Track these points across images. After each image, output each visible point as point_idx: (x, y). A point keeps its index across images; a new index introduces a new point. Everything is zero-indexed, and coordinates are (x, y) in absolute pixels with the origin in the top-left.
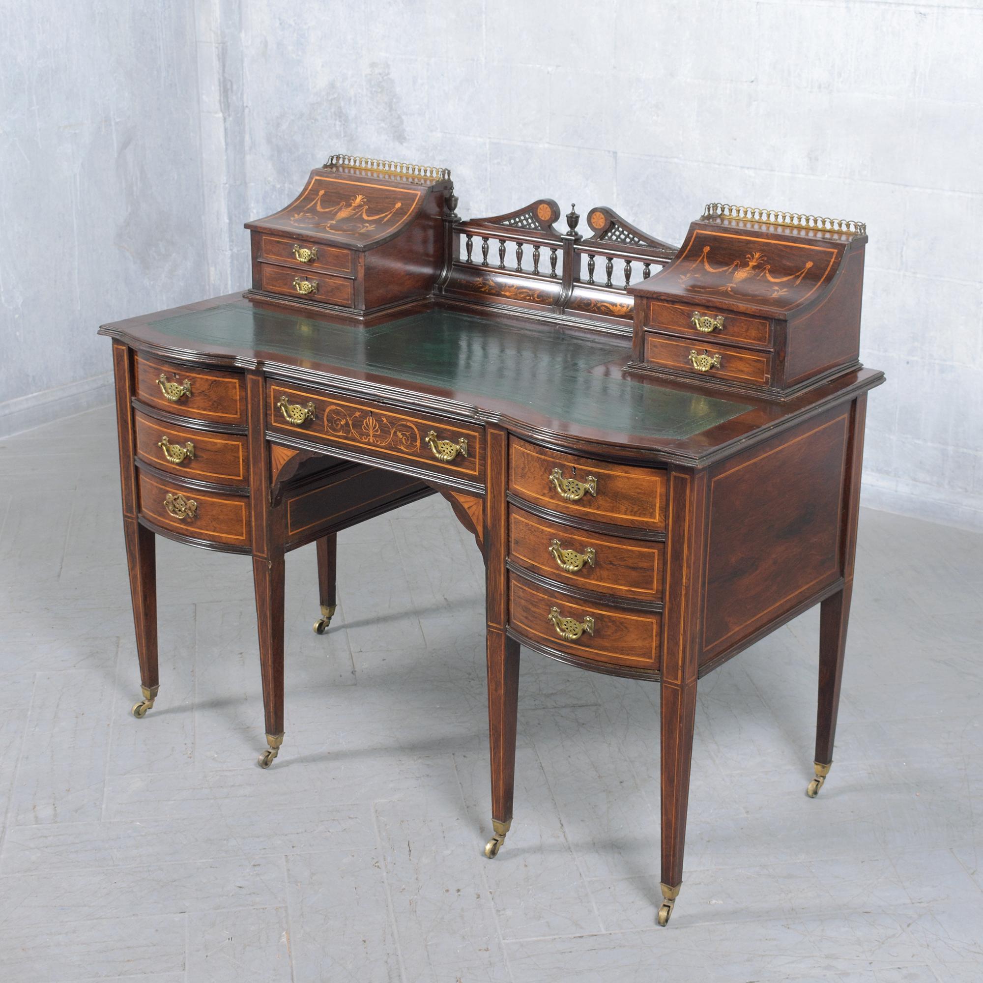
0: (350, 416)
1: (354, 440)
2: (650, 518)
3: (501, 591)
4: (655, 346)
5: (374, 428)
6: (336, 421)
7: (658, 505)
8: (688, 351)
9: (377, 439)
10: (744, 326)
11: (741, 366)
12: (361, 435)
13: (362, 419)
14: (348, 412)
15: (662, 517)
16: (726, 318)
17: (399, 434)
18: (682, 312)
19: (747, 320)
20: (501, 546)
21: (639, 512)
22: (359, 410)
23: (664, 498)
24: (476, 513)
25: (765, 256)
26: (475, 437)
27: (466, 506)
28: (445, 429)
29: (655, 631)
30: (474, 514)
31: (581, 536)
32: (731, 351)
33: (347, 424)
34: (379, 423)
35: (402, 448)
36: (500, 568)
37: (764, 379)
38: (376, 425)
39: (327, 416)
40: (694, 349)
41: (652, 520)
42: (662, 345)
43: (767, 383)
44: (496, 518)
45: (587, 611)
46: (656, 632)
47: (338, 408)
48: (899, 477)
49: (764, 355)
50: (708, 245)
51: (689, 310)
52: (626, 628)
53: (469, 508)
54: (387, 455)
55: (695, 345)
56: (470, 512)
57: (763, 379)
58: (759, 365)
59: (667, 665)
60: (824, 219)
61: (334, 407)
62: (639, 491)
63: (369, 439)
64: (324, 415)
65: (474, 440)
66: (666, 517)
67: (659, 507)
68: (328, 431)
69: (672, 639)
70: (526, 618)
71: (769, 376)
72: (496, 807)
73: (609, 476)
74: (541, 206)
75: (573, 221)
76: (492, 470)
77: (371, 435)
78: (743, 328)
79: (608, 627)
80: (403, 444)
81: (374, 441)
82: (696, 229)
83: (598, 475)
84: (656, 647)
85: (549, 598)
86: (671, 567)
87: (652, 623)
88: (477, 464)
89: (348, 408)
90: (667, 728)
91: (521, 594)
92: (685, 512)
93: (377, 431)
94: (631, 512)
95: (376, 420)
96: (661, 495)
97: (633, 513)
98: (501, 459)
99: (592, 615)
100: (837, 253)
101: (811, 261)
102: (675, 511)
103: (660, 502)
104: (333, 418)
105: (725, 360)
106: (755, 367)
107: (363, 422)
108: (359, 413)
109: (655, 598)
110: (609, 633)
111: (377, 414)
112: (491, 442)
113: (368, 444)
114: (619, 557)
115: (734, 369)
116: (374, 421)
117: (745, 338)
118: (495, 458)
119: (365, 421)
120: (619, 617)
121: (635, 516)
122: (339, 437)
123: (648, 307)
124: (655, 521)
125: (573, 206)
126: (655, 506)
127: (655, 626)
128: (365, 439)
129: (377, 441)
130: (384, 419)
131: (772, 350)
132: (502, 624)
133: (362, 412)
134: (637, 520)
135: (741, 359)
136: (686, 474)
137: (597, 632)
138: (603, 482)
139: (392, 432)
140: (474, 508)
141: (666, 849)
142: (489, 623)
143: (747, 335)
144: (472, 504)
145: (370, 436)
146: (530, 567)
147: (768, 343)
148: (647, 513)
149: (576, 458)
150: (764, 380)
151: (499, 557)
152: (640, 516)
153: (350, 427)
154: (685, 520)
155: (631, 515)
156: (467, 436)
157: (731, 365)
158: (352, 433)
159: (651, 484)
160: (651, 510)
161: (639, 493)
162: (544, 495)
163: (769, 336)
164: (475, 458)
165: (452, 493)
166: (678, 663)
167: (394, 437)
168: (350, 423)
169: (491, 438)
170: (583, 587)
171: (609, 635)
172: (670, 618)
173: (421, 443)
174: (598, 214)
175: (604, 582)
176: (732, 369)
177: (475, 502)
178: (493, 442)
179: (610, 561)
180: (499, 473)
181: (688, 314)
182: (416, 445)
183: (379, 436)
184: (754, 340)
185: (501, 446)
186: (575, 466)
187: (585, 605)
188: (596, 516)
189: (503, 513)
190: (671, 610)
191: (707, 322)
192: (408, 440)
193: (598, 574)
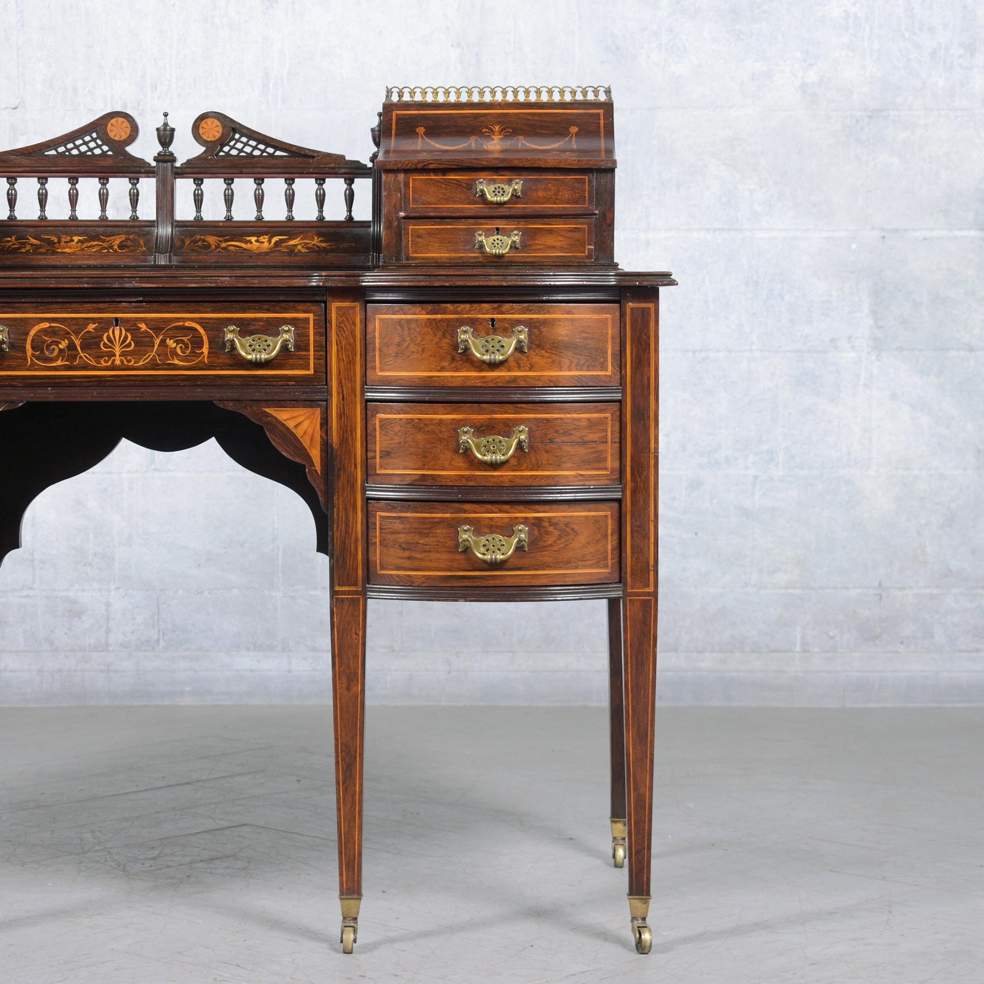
0: (77, 333)
1: (86, 367)
2: (601, 370)
3: (356, 534)
4: (419, 237)
5: (124, 341)
6: (49, 346)
7: (609, 352)
8: (471, 233)
9: (129, 358)
10: (552, 188)
11: (551, 241)
12: (98, 357)
13: (100, 333)
14: (73, 328)
15: (617, 369)
16: (525, 181)
17: (171, 343)
18: (458, 183)
19: (555, 179)
20: (356, 467)
21: (586, 365)
22: (94, 320)
23: (618, 341)
24: (310, 431)
25: (508, 127)
26: (307, 320)
27: (291, 424)
28: (255, 319)
29: (610, 527)
30: (305, 433)
31: (506, 413)
32: (535, 224)
33: (72, 347)
34: (131, 334)
35: (176, 362)
36: (355, 501)
37: (586, 251)
38: (126, 338)
39: (33, 341)
40: (480, 229)
41: (603, 373)
42: (430, 233)
43: (589, 256)
44: (346, 432)
45: (517, 518)
46: (612, 529)
47: (53, 325)
48: (290, 650)
49: (583, 220)
50: (421, 126)
51: (470, 179)
52: (573, 530)
53: (296, 426)
54: (147, 378)
55: (481, 224)
56: (299, 433)
57: (584, 253)
58: (577, 235)
59: (632, 569)
60: (551, 89)
61: (46, 325)
62: (586, 335)
63: (114, 360)
64: (26, 340)
65: (305, 325)
66: (621, 366)
67: (612, 354)
68: (33, 364)
69: (638, 531)
70: (409, 558)
71: (593, 247)
72: (347, 876)
73: (545, 322)
74: (113, 121)
75: (166, 136)
76: (339, 360)
77: (118, 354)
78: (550, 190)
79: (548, 533)
80: (177, 355)
81: (122, 361)
82: (393, 110)
83: (529, 323)
84: (612, 550)
85: (454, 515)
86: (632, 431)
87: (606, 516)
88: (312, 358)
89: (74, 322)
90: (634, 661)
91: (398, 526)
92: (649, 353)
93: (129, 345)
94: (577, 365)
95: (126, 330)
96: (612, 338)
97: (579, 367)
98: (355, 342)
99: (525, 521)
100: (604, 113)
101: (574, 125)
102: (634, 355)
103: (612, 347)
104: (44, 342)
105: (529, 235)
106: (571, 238)
107: (101, 337)
108: (94, 326)
109: (610, 480)
110: (550, 542)
111: (127, 320)
112: (337, 320)
113: (113, 368)
114: (562, 431)
115: (542, 247)
116: (124, 332)
117: (555, 203)
118: (344, 342)
119: (106, 335)
120: (563, 517)
121: (581, 370)
122: (55, 369)
123: (407, 184)
124: (608, 374)
125: (166, 115)
126: (607, 353)
127: (610, 521)
128: (106, 362)
129: (129, 361)
130: (143, 327)
131: (597, 212)
132: (360, 583)
133: (99, 323)
134: (584, 376)
135: (550, 231)
136: (647, 302)
137: (533, 542)
138: (536, 331)
139: (157, 342)
140: (306, 424)
141: (636, 841)
142: (337, 588)
143: (558, 199)
144: (302, 419)
145: (115, 355)
146: (416, 480)
147: (589, 204)
148: (597, 363)
149: (496, 305)
150: (587, 254)
151: (353, 486)
152: (588, 370)
153: (77, 350)
154: (649, 364)
155: (577, 370)
156: (292, 322)
157: (536, 242)
158: (81, 357)
159: (600, 324)
160: (602, 360)
161: (586, 339)
162: (442, 369)
163: (590, 195)
164: (308, 350)
165: (266, 410)
166: (648, 563)
167: (161, 348)
168: (77, 343)
169: (337, 314)
170: (513, 484)
171: (551, 545)
172: (633, 503)
173: (210, 348)
174: (209, 121)
175: (542, 470)
176: (538, 247)
177: (307, 415)
178: (341, 320)
179: (550, 439)
180: (352, 362)
181: (467, 184)
182: (202, 353)
183: (131, 353)
184: (568, 203)
185: (354, 324)
186: (494, 316)
187: (512, 510)
188: (528, 380)
189: (359, 419)
190: (634, 492)
191: (498, 189)
192: (187, 348)
193: (534, 461)
